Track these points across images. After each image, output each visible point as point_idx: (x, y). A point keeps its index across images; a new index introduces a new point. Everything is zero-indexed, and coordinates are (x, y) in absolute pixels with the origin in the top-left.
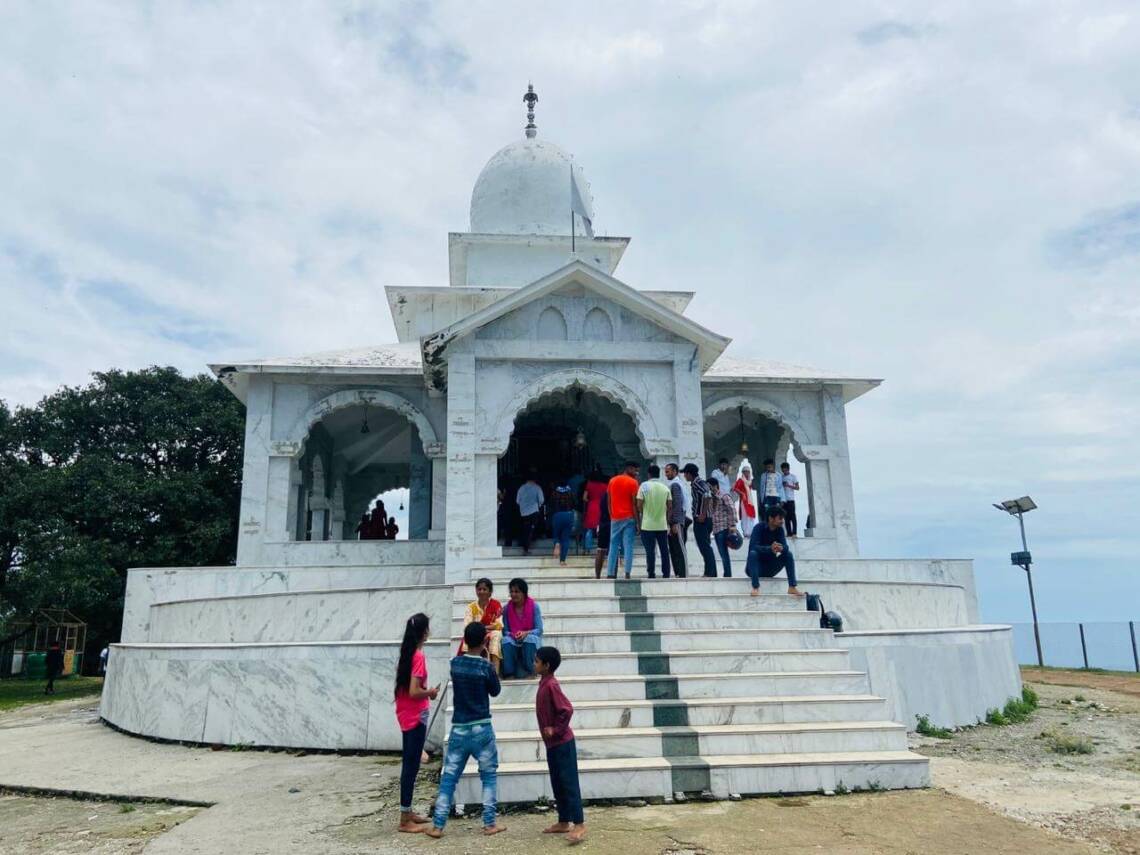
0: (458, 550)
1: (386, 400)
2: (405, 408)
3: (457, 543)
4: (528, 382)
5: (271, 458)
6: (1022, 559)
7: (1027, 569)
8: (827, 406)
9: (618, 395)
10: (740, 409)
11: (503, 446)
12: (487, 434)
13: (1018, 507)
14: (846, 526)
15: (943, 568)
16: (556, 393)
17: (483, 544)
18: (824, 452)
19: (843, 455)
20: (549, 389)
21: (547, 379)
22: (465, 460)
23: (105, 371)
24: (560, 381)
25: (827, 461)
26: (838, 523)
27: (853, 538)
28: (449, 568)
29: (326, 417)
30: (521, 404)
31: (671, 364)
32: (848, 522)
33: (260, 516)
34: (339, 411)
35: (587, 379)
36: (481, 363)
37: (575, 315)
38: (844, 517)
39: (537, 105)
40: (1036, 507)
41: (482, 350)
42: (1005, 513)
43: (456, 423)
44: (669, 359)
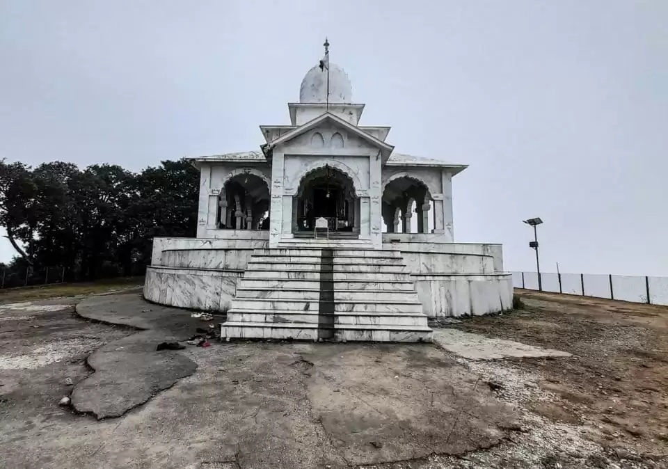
0: (274, 235)
1: (255, 172)
2: (262, 176)
3: (274, 232)
4: (306, 165)
5: (210, 196)
6: (534, 245)
7: (536, 249)
8: (444, 177)
9: (345, 170)
10: (405, 177)
11: (295, 192)
12: (288, 186)
13: (534, 222)
14: (449, 229)
15: (489, 248)
16: (319, 169)
17: (285, 233)
18: (441, 197)
19: (449, 198)
20: (315, 168)
21: (315, 163)
22: (278, 197)
23: (165, 161)
24: (321, 164)
25: (442, 201)
26: (445, 227)
27: (452, 235)
28: (271, 242)
29: (231, 179)
30: (304, 174)
31: (368, 157)
32: (450, 227)
33: (205, 219)
34: (236, 176)
35: (331, 163)
36: (286, 156)
37: (327, 136)
38: (449, 225)
39: (329, 47)
40: (542, 222)
41: (287, 151)
42: (528, 225)
43: (275, 182)
44: (368, 155)
